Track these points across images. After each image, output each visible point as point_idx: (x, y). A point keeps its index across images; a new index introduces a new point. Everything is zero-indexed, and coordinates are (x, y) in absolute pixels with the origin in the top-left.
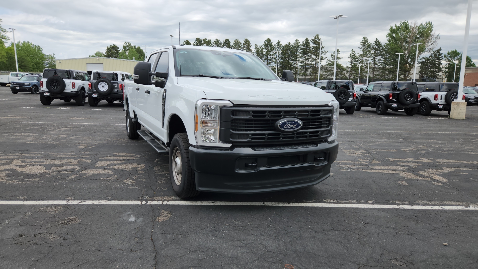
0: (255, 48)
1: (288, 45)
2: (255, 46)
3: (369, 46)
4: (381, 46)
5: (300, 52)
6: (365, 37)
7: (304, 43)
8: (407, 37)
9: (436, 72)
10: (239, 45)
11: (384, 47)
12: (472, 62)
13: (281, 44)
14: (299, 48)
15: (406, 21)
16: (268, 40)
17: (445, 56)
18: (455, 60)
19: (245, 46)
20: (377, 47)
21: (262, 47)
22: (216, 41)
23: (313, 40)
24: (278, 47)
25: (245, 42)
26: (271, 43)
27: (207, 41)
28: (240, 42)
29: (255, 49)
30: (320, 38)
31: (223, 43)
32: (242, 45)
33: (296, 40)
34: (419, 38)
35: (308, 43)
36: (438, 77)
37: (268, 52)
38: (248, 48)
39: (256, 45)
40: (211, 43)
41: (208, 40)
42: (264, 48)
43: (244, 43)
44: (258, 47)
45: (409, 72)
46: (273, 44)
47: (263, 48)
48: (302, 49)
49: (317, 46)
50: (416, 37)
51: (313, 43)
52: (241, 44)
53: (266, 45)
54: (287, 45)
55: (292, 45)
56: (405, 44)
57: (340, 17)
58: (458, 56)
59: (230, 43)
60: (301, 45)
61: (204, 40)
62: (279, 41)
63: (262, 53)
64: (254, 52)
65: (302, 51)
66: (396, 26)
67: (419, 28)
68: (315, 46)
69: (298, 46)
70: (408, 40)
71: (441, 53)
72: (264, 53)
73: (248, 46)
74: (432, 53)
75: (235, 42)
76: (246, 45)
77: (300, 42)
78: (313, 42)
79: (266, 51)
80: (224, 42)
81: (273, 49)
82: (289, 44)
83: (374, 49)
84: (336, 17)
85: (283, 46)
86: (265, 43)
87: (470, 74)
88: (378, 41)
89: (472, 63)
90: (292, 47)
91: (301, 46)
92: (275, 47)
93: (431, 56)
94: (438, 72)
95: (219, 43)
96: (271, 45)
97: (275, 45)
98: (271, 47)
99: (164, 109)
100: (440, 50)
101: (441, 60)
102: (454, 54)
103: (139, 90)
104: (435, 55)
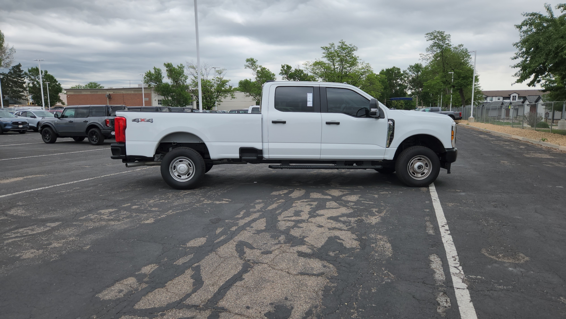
9: (20, 92)
12: (57, 82)
17: (26, 74)
18: (39, 79)
36: (23, 98)
71: (21, 70)
74: (11, 69)
87: (72, 96)
93: (10, 73)
94: (22, 92)
99: (393, 133)
100: (20, 65)
101: (23, 79)
102: (35, 71)
103: (284, 122)
104: (15, 72)
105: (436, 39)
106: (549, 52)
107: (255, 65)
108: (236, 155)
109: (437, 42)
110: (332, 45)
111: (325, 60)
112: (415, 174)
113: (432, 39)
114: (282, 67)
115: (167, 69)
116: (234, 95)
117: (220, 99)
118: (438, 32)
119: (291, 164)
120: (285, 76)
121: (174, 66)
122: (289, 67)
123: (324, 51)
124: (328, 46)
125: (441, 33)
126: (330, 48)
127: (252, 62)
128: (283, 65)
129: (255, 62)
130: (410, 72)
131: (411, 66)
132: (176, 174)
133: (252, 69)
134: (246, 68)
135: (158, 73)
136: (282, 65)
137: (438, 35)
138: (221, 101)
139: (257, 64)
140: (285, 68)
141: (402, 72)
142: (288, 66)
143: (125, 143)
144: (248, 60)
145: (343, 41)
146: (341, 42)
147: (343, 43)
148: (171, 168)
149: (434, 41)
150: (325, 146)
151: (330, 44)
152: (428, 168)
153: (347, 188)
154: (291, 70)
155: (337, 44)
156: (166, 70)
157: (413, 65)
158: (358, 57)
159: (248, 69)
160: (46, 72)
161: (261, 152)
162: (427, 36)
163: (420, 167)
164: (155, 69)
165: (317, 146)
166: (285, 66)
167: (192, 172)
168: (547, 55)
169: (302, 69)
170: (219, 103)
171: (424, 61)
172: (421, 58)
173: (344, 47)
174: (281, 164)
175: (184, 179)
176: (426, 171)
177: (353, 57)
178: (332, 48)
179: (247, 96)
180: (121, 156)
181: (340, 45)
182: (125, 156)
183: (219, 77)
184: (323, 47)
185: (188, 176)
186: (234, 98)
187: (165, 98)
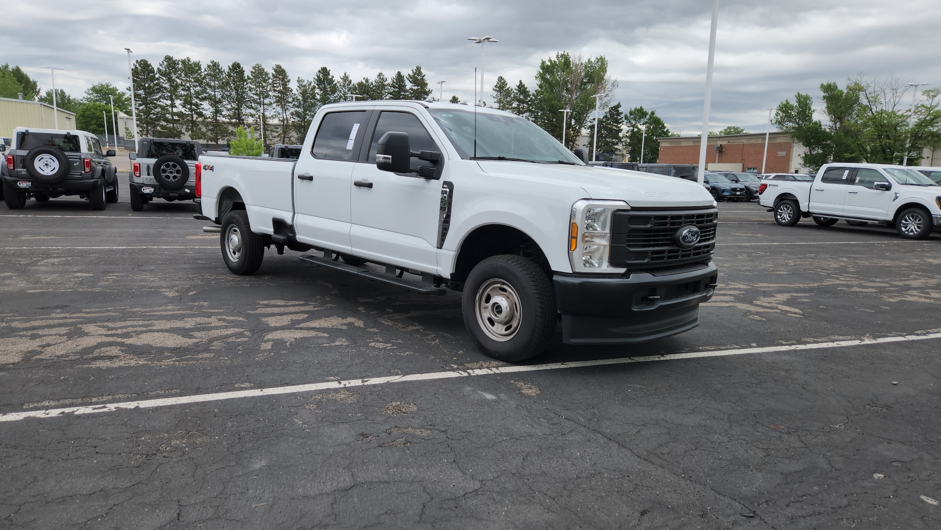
0: (298, 85)
1: (364, 83)
2: (298, 81)
3: (508, 93)
4: (529, 96)
5: (387, 97)
6: (501, 78)
7: (395, 81)
8: (568, 81)
9: (614, 144)
10: (264, 77)
11: (534, 98)
12: (665, 128)
13: (351, 81)
14: (386, 91)
15: (566, 53)
16: (324, 71)
17: (626, 117)
18: (641, 125)
19: (276, 80)
20: (522, 97)
21: (312, 85)
22: (211, 64)
23: (410, 77)
24: (344, 86)
25: (275, 71)
26: (330, 77)
27: (191, 65)
28: (265, 70)
29: (298, 87)
30: (423, 74)
31: (228, 70)
32: (269, 78)
33: (380, 75)
34: (585, 83)
35: (403, 81)
36: (616, 152)
37: (325, 95)
38: (282, 85)
39: (300, 79)
40: (200, 69)
41: (192, 62)
42: (316, 85)
43: (274, 73)
44: (305, 83)
45: (574, 143)
46: (334, 79)
47: (314, 87)
48: (391, 93)
49: (418, 89)
50: (583, 83)
51: (411, 83)
52: (266, 74)
53: (319, 81)
54: (362, 82)
55: (372, 84)
56: (564, 93)
57: (486, 41)
58: (645, 117)
59: (244, 71)
60: (389, 84)
61: (183, 62)
62: (345, 74)
63: (314, 97)
64: (297, 93)
65: (391, 96)
66: (550, 61)
67: (586, 67)
68: (416, 88)
69: (383, 86)
70: (569, 86)
71: (620, 112)
72: (318, 97)
73: (283, 80)
74: (607, 111)
75: (254, 71)
76: (279, 78)
77: (386, 79)
78: (411, 80)
79: (322, 92)
80: (230, 69)
81: (334, 90)
82: (367, 81)
83: (518, 100)
84: (480, 40)
85: (354, 85)
86: (318, 77)
87: (667, 149)
88: (524, 85)
89: (665, 130)
90: (372, 88)
91: (389, 88)
92: (339, 86)
93: (605, 117)
94: (617, 144)
95: (218, 69)
96: (331, 81)
97: (338, 82)
98: (330, 85)
99: (448, 216)
100: (619, 106)
101: (621, 124)
102: (639, 114)
103: (311, 179)
104: (612, 115)
108: (271, 230)
112: (493, 325)
115: (824, 94)
121: (840, 88)
132: (232, 250)
135: (804, 103)
148: (228, 240)
150: (355, 230)
156: (822, 97)
160: (653, 113)
161: (291, 229)
163: (499, 309)
164: (799, 96)
165: (343, 227)
175: (236, 258)
176: (515, 323)
182: (201, 215)
187: (810, 151)
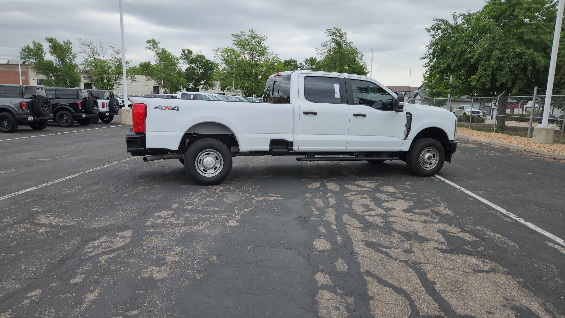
99: (410, 126)
103: (315, 114)
105: (334, 35)
106: (455, 55)
107: (157, 47)
108: (266, 147)
109: (335, 38)
110: (243, 33)
111: (235, 48)
112: (424, 165)
113: (331, 35)
114: (183, 52)
115: (50, 44)
116: (135, 78)
117: (119, 82)
118: (336, 29)
119: (316, 156)
120: (186, 61)
121: (58, 42)
122: (190, 52)
123: (234, 38)
124: (239, 34)
125: (339, 30)
126: (241, 36)
127: (153, 43)
128: (184, 49)
129: (156, 44)
130: (306, 65)
131: (306, 59)
132: (202, 169)
133: (153, 51)
134: (146, 50)
135: (38, 49)
136: (182, 49)
137: (337, 32)
138: (120, 84)
139: (159, 47)
140: (186, 53)
141: (298, 65)
142: (188, 51)
143: (145, 134)
144: (149, 42)
145: (253, 30)
146: (251, 31)
147: (253, 32)
148: (197, 162)
149: (332, 37)
150: (352, 138)
151: (240, 32)
152: (435, 159)
153: (368, 179)
154: (192, 55)
155: (247, 33)
156: (48, 46)
157: (309, 58)
158: (268, 47)
159: (149, 51)
161: (291, 143)
162: (327, 31)
163: (429, 158)
164: (34, 43)
165: (344, 138)
166: (186, 51)
167: (219, 165)
168: (454, 57)
169: (203, 55)
170: (117, 86)
171: (320, 55)
172: (317, 52)
173: (254, 35)
174: (307, 156)
175: (211, 174)
176: (433, 162)
177: (262, 47)
178: (243, 37)
179: (149, 80)
180: (139, 148)
181: (250, 33)
182: (144, 148)
183: (117, 56)
184: (233, 34)
185: (214, 170)
186: (136, 81)
187: (48, 78)
